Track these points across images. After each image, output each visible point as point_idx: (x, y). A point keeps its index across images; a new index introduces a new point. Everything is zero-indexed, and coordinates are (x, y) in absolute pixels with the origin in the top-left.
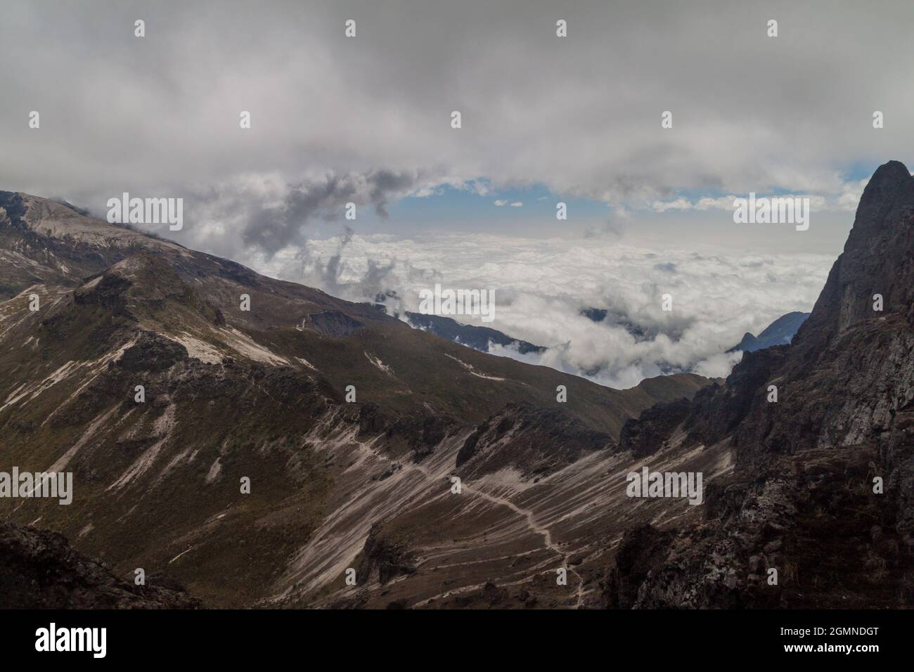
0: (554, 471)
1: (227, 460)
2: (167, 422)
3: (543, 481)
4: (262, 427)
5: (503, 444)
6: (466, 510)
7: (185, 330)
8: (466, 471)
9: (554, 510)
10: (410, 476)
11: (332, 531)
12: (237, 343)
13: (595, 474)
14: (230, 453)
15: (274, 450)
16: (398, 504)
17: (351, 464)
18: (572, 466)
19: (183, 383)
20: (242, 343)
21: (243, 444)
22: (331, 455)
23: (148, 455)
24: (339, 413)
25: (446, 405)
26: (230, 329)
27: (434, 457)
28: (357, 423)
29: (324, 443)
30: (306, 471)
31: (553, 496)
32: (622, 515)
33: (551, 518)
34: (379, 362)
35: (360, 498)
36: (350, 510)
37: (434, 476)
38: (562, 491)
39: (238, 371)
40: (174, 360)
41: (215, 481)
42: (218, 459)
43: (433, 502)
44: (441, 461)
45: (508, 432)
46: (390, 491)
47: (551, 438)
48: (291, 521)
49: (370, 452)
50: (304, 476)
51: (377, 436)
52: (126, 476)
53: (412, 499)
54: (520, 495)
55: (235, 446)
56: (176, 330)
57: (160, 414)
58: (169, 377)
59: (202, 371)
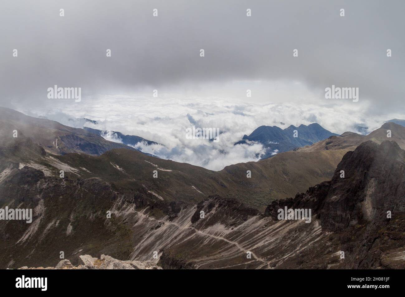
0: (239, 225)
1: (74, 224)
2: (41, 208)
3: (235, 229)
4: (88, 207)
5: (212, 213)
6: (206, 242)
7: (31, 160)
8: (199, 225)
9: (248, 242)
10: (170, 227)
11: (140, 253)
12: (55, 163)
13: (258, 227)
14: (75, 220)
15: (97, 217)
16: (169, 240)
17: (137, 222)
18: (246, 223)
19: (45, 189)
20: (56, 163)
21: (81, 216)
22: (125, 218)
23: (34, 225)
24: (124, 199)
25: (151, 184)
26: (48, 156)
27: (179, 219)
28: (134, 203)
29: (120, 213)
30: (115, 226)
31: (244, 236)
32: (284, 246)
33: (249, 246)
34: (118, 167)
35: (148, 238)
36: (146, 244)
37: (182, 227)
38: (247, 234)
39: (71, 182)
40: (39, 178)
41: (71, 234)
42: (70, 223)
43: (188, 240)
44: (183, 220)
45: (214, 208)
46: (163, 235)
47: (233, 211)
48: (118, 250)
49: (144, 216)
50: (114, 228)
51: (145, 208)
52: (25, 236)
53: (176, 238)
54: (227, 235)
55: (77, 217)
56: (27, 160)
57: (37, 205)
58: (38, 187)
59: (54, 183)
